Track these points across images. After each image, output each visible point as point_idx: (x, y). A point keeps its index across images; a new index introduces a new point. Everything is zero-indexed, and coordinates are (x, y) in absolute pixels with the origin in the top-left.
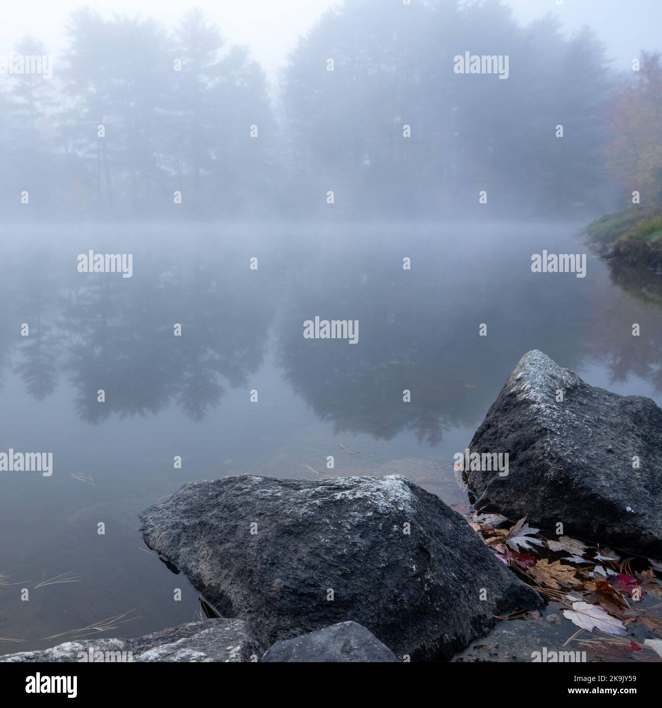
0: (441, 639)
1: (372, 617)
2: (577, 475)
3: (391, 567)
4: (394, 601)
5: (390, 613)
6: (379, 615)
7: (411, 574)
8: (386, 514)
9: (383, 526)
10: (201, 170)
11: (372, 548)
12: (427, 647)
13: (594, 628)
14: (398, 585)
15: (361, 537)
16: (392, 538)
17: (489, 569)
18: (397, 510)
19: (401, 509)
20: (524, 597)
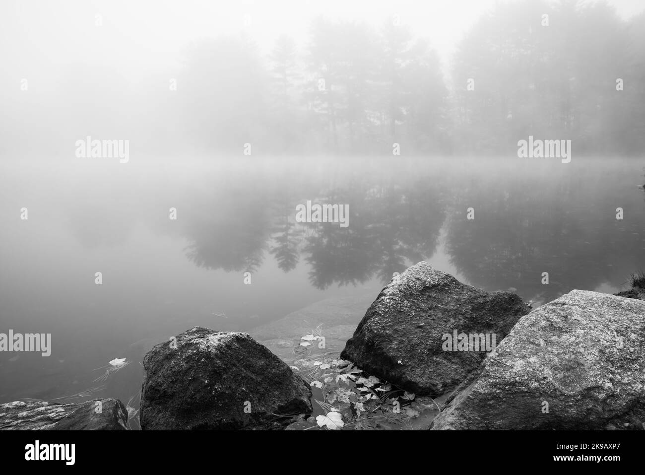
0: (220, 421)
1: (179, 404)
2: (378, 340)
3: (195, 379)
4: (191, 398)
5: (188, 404)
6: (182, 404)
7: (204, 384)
8: (202, 352)
9: (198, 359)
10: (396, 122)
11: (189, 369)
12: (209, 424)
13: (324, 426)
14: (195, 389)
15: (186, 363)
16: (200, 365)
17: (283, 389)
18: (208, 350)
19: (209, 350)
20: (300, 406)
